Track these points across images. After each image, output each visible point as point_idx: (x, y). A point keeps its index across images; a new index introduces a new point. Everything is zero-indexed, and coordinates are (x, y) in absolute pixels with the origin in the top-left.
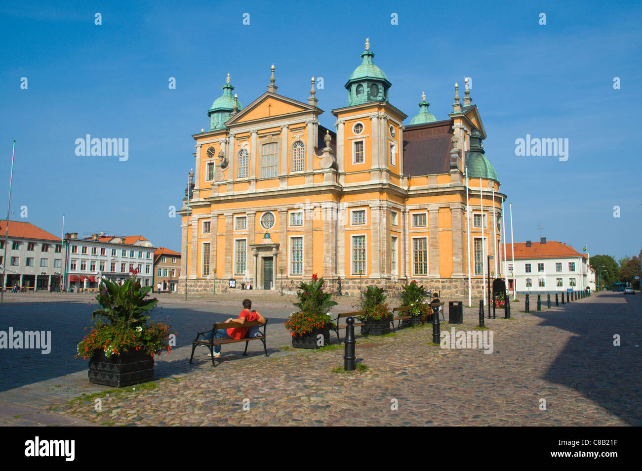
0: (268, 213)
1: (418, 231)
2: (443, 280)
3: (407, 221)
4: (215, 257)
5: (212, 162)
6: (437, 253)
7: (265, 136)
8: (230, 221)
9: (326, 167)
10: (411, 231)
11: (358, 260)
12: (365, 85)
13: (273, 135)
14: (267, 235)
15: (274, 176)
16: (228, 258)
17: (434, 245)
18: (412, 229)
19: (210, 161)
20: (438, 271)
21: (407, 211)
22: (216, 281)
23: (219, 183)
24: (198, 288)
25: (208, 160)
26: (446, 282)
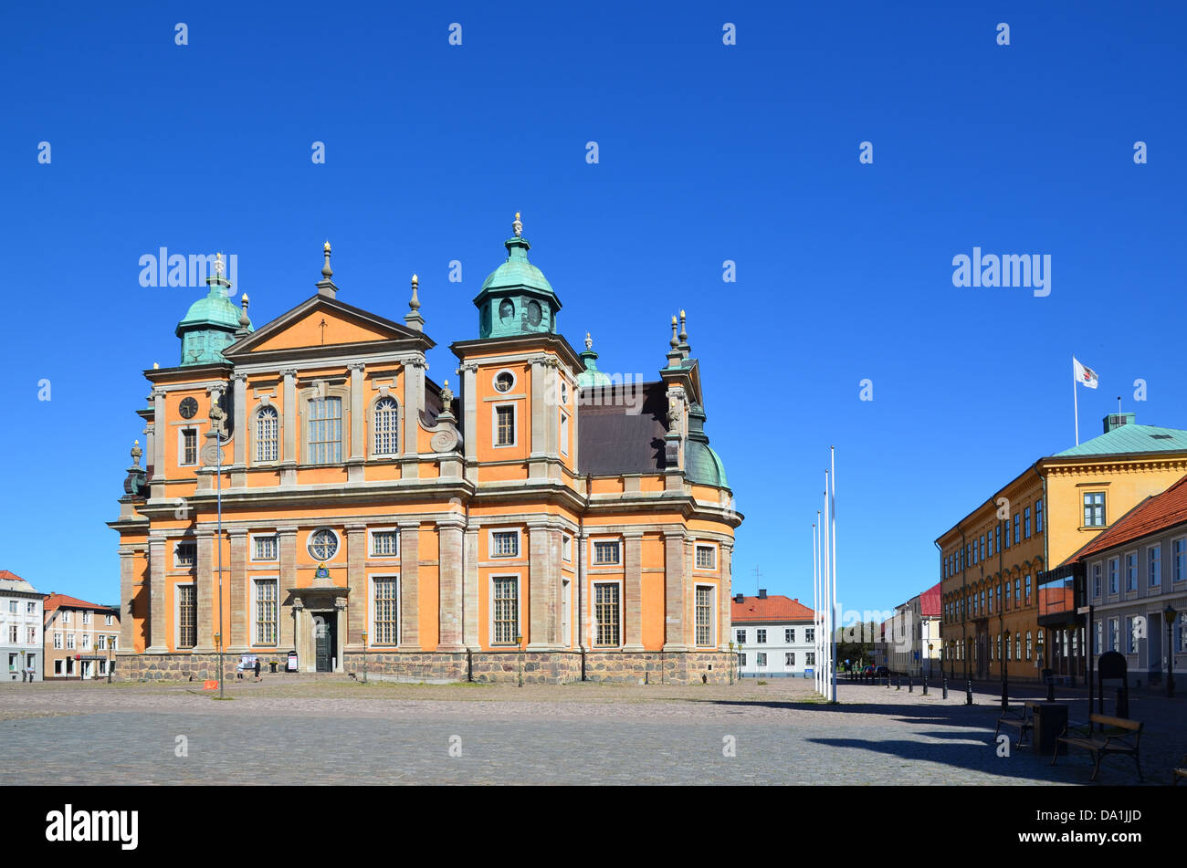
0: (324, 531)
1: (603, 571)
2: (648, 655)
3: (584, 554)
4: (210, 611)
5: (191, 427)
6: (639, 610)
7: (313, 384)
8: (241, 542)
9: (444, 450)
10: (592, 571)
11: (503, 619)
12: (518, 302)
13: (331, 382)
14: (322, 572)
15: (335, 462)
16: (239, 613)
17: (633, 596)
18: (593, 568)
19: (188, 425)
20: (640, 640)
21: (585, 536)
22: (213, 657)
23: (212, 469)
24: (168, 670)
25: (183, 424)
26: (655, 658)
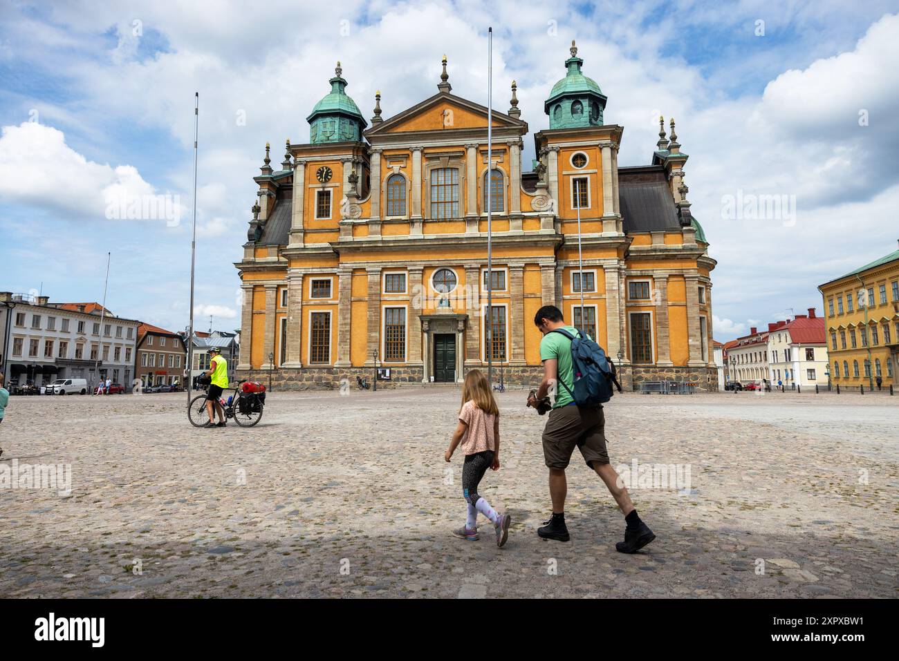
0: (444, 269)
1: (638, 304)
2: (677, 369)
4: (349, 333)
5: (326, 189)
6: (667, 334)
7: (438, 158)
8: (377, 278)
9: (542, 209)
12: (585, 103)
13: (450, 157)
15: (455, 217)
16: (373, 334)
17: (663, 323)
18: (630, 302)
19: (323, 188)
20: (669, 358)
22: (353, 370)
23: (355, 221)
25: (319, 187)
26: (682, 372)
